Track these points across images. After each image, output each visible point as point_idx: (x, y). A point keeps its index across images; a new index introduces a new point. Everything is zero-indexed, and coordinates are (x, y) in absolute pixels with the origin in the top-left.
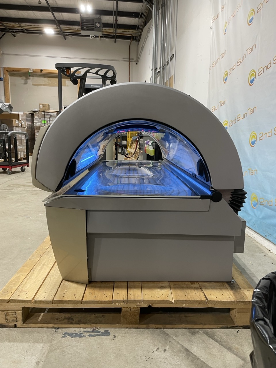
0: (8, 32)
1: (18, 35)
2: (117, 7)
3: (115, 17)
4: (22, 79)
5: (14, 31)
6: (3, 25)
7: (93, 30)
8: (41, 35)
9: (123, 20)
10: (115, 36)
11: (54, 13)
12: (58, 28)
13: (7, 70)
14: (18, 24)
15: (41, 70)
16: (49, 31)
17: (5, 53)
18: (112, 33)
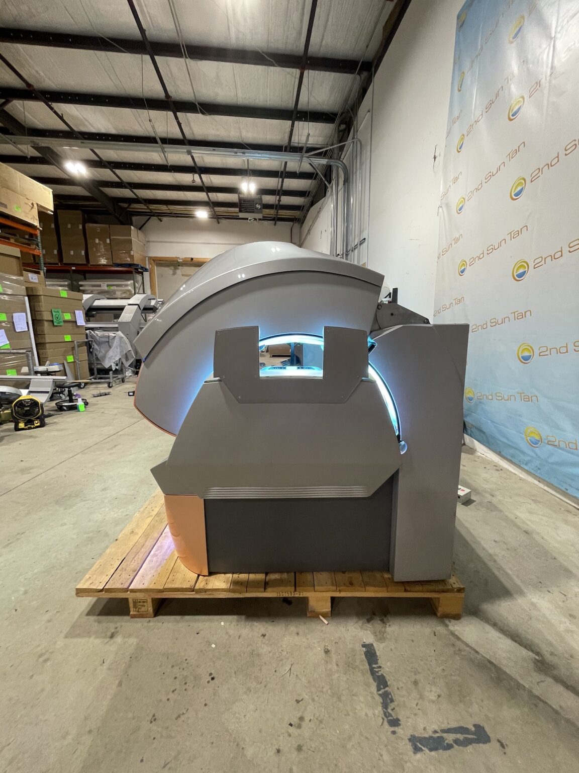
0: (154, 216)
1: (165, 219)
2: (282, 185)
3: (278, 197)
4: (171, 269)
5: (160, 215)
6: (148, 208)
7: (253, 212)
8: (191, 220)
9: (287, 200)
10: (276, 218)
11: (209, 194)
12: (211, 211)
13: (153, 260)
14: (165, 206)
15: (192, 259)
16: (202, 214)
17: (151, 240)
18: (272, 215)
